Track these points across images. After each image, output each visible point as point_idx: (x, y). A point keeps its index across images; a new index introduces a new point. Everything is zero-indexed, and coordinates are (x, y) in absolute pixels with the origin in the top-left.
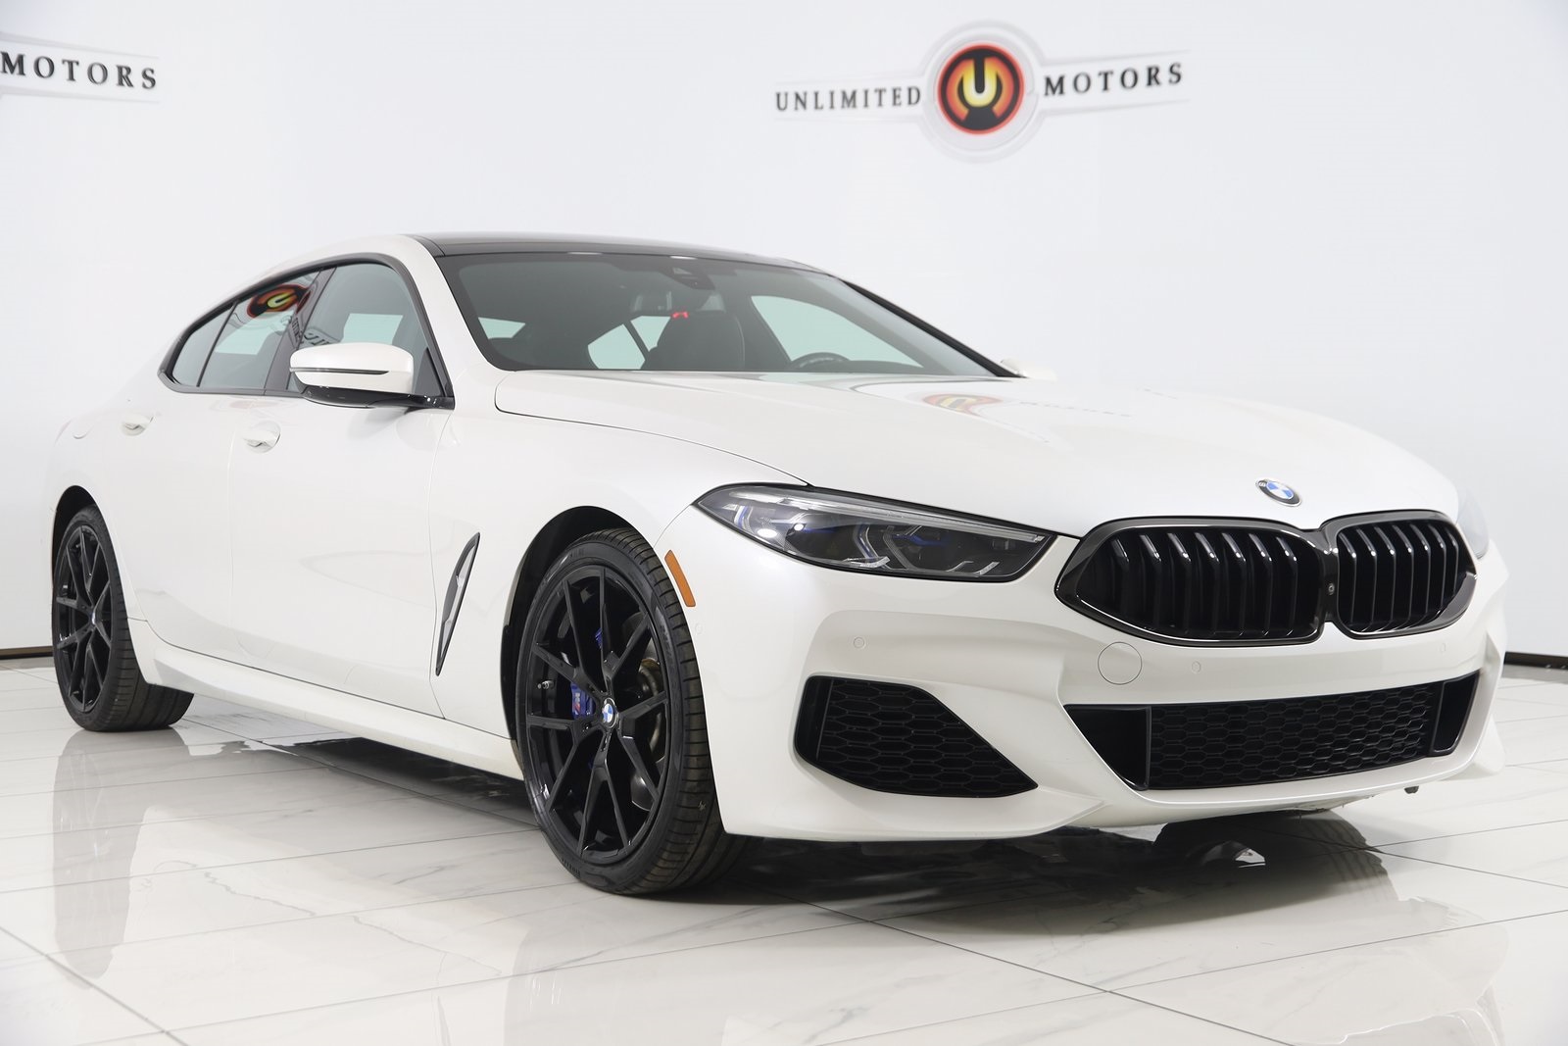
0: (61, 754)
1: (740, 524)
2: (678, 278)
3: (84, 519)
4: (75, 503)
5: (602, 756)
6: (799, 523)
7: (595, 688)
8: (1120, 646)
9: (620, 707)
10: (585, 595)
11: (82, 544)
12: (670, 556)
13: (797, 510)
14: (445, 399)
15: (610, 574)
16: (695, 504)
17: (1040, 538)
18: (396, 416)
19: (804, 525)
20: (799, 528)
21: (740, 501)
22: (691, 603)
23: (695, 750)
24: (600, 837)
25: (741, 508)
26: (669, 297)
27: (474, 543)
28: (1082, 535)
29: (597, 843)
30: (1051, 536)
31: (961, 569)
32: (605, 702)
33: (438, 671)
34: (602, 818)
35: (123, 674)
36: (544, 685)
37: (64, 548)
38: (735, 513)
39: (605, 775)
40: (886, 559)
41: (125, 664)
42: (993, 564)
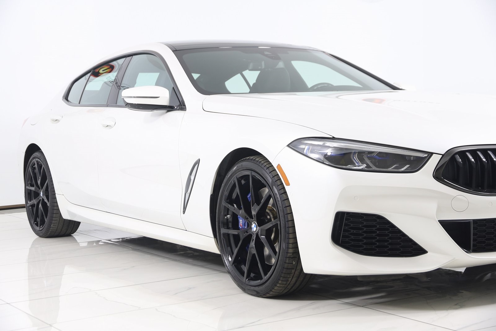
0: (30, 247)
1: (306, 153)
2: (266, 56)
3: (37, 156)
4: (33, 149)
5: (252, 244)
6: (329, 152)
7: (248, 218)
8: (460, 197)
9: (260, 224)
10: (243, 182)
11: (36, 166)
12: (279, 166)
13: (329, 147)
14: (182, 106)
15: (254, 174)
16: (288, 146)
17: (426, 155)
18: (163, 114)
19: (331, 153)
20: (329, 154)
21: (306, 144)
22: (288, 184)
23: (291, 241)
24: (252, 275)
25: (307, 147)
26: (263, 63)
27: (198, 163)
28: (443, 153)
29: (251, 277)
30: (431, 154)
31: (394, 168)
32: (253, 223)
33: (184, 212)
34: (253, 268)
35: (54, 215)
36: (227, 217)
37: (28, 168)
38: (304, 149)
39: (254, 251)
40: (365, 165)
41: (55, 212)
42: (408, 166)
